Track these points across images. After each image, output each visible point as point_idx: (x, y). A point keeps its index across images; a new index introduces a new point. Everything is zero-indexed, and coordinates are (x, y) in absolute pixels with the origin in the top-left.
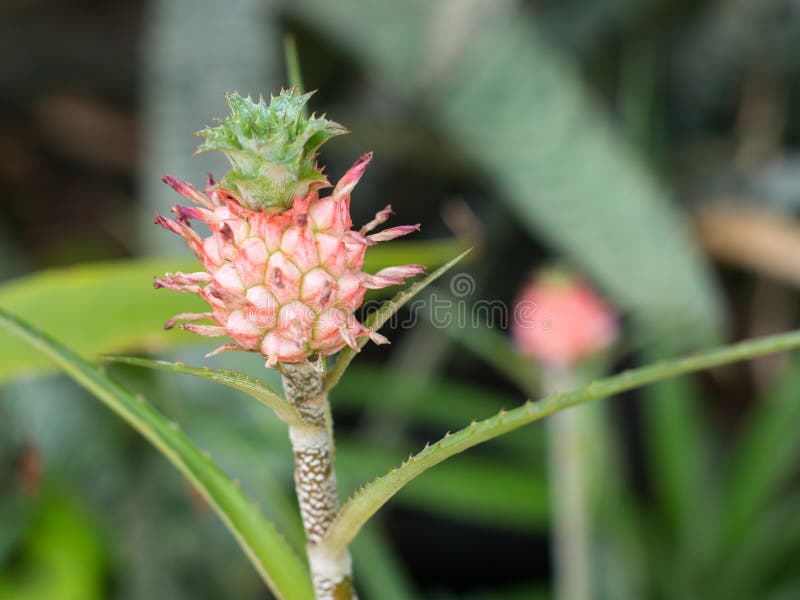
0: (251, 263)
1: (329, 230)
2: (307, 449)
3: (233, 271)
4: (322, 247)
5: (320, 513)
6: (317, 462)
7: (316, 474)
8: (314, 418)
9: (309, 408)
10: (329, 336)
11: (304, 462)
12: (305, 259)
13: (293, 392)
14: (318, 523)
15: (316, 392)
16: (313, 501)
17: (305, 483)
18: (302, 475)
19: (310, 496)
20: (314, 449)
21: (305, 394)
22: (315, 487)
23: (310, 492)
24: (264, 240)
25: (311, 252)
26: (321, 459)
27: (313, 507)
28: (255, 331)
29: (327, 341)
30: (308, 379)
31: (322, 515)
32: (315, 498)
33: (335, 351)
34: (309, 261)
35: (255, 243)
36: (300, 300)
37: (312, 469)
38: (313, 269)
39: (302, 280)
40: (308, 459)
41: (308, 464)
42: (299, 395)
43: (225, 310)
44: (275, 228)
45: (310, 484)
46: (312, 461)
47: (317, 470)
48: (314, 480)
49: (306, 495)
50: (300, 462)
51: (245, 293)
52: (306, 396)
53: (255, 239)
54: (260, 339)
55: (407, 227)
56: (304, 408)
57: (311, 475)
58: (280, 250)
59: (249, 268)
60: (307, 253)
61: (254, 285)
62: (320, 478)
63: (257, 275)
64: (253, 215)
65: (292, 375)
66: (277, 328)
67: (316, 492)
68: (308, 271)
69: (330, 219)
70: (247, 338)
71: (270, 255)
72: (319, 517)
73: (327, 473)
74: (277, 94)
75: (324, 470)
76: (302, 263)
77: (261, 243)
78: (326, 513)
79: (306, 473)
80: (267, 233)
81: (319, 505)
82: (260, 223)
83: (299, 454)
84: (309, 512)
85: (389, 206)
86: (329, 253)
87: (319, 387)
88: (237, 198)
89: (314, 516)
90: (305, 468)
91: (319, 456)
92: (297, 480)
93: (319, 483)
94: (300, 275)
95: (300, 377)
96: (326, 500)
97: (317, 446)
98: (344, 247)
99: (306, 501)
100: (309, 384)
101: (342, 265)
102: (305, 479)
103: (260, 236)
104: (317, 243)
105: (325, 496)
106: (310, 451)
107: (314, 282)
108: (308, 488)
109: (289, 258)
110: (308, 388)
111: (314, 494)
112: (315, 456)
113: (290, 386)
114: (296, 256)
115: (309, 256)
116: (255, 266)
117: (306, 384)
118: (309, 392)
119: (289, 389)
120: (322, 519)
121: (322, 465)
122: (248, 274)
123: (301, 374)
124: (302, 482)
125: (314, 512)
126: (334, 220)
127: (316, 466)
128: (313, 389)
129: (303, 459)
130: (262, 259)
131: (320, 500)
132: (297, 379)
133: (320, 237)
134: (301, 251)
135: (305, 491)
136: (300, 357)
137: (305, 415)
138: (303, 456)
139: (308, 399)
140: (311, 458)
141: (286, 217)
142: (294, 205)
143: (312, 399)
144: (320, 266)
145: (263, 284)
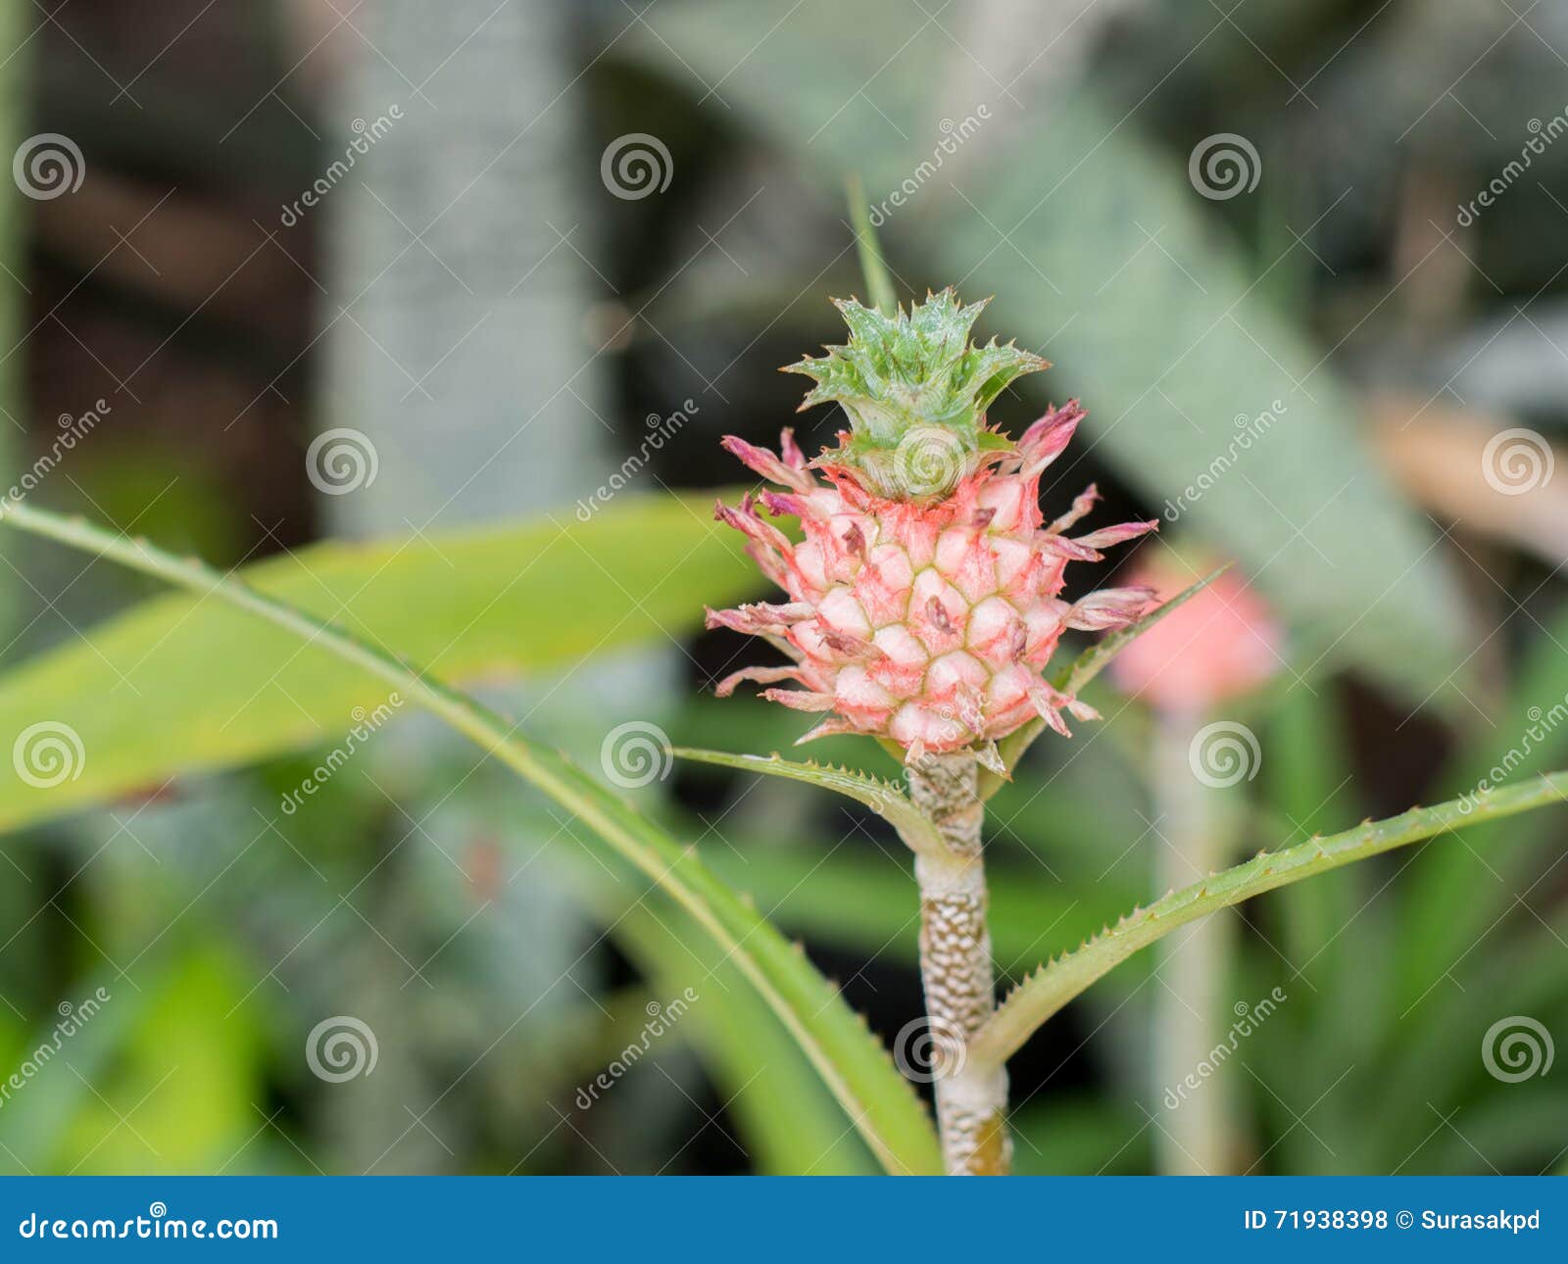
0: (887, 589)
1: (1013, 531)
2: (947, 896)
3: (852, 600)
4: (1004, 561)
5: (962, 1002)
6: (963, 917)
7: (961, 936)
8: (962, 843)
9: (955, 827)
10: (1009, 708)
11: (941, 917)
12: (977, 582)
13: (930, 801)
14: (957, 1020)
15: (968, 799)
16: (952, 983)
17: (940, 952)
18: (935, 938)
19: (948, 974)
20: (961, 895)
21: (950, 802)
22: (958, 958)
23: (947, 968)
24: (905, 548)
25: (986, 570)
26: (970, 912)
27: (953, 992)
28: (884, 701)
29: (1003, 718)
30: (956, 779)
31: (967, 1006)
32: (956, 977)
33: (1007, 733)
34: (983, 585)
35: (892, 555)
36: (965, 649)
37: (954, 930)
38: (989, 596)
39: (969, 617)
40: (948, 913)
41: (948, 921)
42: (941, 804)
43: (830, 665)
44: (926, 529)
45: (950, 954)
46: (956, 914)
47: (962, 930)
48: (957, 948)
49: (939, 972)
50: (934, 917)
51: (871, 637)
52: (952, 807)
53: (891, 548)
54: (891, 714)
55: (1136, 525)
56: (947, 826)
57: (952, 939)
58: (932, 566)
59: (883, 596)
60: (981, 571)
61: (890, 624)
62: (967, 943)
63: (895, 608)
64: (887, 507)
65: (931, 772)
66: (924, 697)
67: (959, 966)
68: (982, 601)
69: (1014, 514)
70: (870, 711)
71: (916, 575)
72: (960, 1009)
73: (978, 936)
74: (921, 302)
75: (973, 929)
76: (971, 588)
77: (901, 555)
78: (973, 1003)
79: (942, 936)
80: (913, 536)
81: (963, 988)
82: (901, 520)
83: (932, 906)
84: (943, 1001)
85: (1093, 487)
86: (1015, 570)
87: (973, 793)
88: (859, 478)
89: (950, 1007)
90: (942, 926)
91: (968, 907)
92: (924, 946)
93: (964, 952)
94: (967, 607)
95: (945, 776)
96: (973, 981)
97: (966, 890)
98: (1040, 561)
99: (940, 982)
100: (959, 786)
101: (1033, 591)
102: (941, 946)
103: (898, 543)
104: (995, 555)
105: (972, 974)
106: (953, 899)
107: (990, 618)
108: (945, 960)
109: (948, 579)
110: (956, 793)
111: (955, 971)
112: (961, 907)
113: (925, 789)
114: (962, 577)
115: (984, 577)
116: (894, 594)
117: (953, 787)
118: (957, 799)
119: (924, 795)
120: (965, 1013)
121: (970, 921)
122: (881, 607)
123: (947, 770)
124: (933, 949)
125: (952, 1000)
126: (1020, 514)
127: (961, 924)
128: (965, 795)
129: (940, 912)
130: (904, 580)
131: (965, 981)
132: (939, 777)
133: (998, 544)
134: (971, 567)
135: (938, 964)
136: (955, 743)
137: (951, 839)
138: (940, 907)
139: (954, 811)
140: (953, 910)
141: (944, 510)
142: (959, 491)
143: (960, 811)
144: (998, 593)
145: (904, 622)
